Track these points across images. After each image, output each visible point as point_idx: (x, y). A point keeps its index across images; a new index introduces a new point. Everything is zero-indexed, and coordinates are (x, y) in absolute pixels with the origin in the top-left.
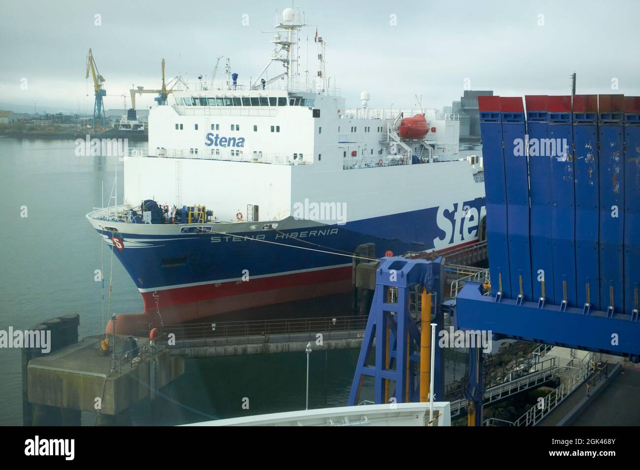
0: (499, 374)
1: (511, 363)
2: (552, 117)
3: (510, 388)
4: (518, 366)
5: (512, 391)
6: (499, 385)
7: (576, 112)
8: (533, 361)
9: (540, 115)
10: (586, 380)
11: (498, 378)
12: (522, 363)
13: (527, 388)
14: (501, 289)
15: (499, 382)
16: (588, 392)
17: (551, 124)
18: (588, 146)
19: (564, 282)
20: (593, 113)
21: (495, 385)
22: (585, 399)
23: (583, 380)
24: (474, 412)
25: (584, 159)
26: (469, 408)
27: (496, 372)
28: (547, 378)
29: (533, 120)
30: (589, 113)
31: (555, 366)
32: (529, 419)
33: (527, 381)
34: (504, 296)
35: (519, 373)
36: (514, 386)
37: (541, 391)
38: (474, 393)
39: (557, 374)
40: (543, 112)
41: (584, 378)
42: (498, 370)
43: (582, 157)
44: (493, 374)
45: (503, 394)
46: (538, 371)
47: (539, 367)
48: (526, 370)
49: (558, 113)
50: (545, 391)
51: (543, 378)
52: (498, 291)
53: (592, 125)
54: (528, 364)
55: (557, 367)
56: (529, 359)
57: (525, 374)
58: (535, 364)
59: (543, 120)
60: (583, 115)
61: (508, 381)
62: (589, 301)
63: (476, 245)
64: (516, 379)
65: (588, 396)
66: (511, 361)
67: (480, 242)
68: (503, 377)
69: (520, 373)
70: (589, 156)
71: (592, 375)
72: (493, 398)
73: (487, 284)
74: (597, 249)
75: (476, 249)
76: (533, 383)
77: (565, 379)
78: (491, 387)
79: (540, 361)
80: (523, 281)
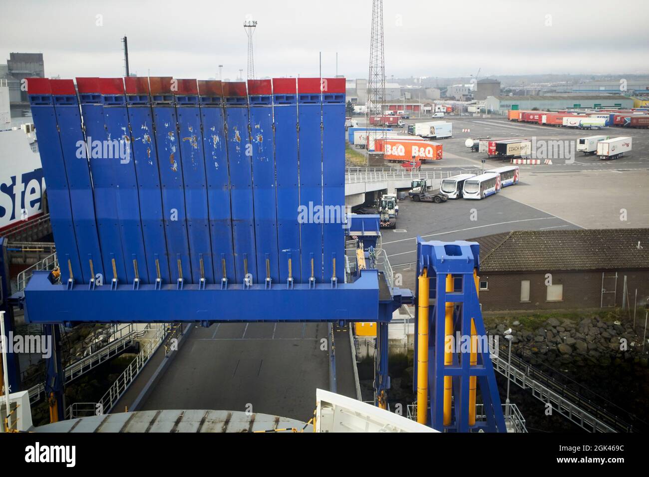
0: (79, 349)
1: (90, 336)
2: (106, 99)
3: (91, 361)
4: (97, 338)
5: (93, 364)
6: (79, 361)
7: (129, 95)
8: (112, 331)
9: (94, 97)
10: (164, 341)
11: (78, 354)
12: (101, 333)
13: (108, 358)
14: (72, 276)
15: (79, 357)
16: (167, 353)
17: (105, 106)
18: (145, 128)
19: (134, 261)
20: (146, 94)
21: (75, 361)
22: (165, 360)
23: (161, 341)
24: (56, 403)
25: (141, 140)
26: (50, 400)
27: (76, 348)
28: (127, 344)
29: (87, 102)
30: (142, 95)
31: (134, 332)
32: (113, 395)
33: (108, 352)
34: (76, 282)
35: (98, 344)
36: (95, 358)
37: (122, 358)
38: (53, 384)
39: (136, 339)
40: (97, 94)
41: (162, 338)
42: (76, 346)
43: (140, 138)
44: (71, 351)
45: (84, 369)
46: (117, 339)
47: (118, 335)
48: (105, 341)
49: (111, 95)
50: (126, 357)
51: (123, 346)
52: (69, 278)
53: (145, 107)
54: (107, 334)
55: (135, 332)
56: (107, 329)
57: (105, 344)
58: (114, 332)
59: (97, 102)
60: (135, 97)
61: (88, 355)
62: (160, 276)
63: (41, 219)
64: (96, 351)
65: (167, 357)
66: (89, 333)
67: (44, 216)
68: (83, 352)
69: (100, 344)
70: (146, 136)
71: (169, 334)
72: (75, 375)
73: (56, 270)
74: (163, 225)
75: (41, 223)
76: (114, 352)
77: (145, 342)
78: (72, 364)
79: (119, 329)
80: (93, 265)
